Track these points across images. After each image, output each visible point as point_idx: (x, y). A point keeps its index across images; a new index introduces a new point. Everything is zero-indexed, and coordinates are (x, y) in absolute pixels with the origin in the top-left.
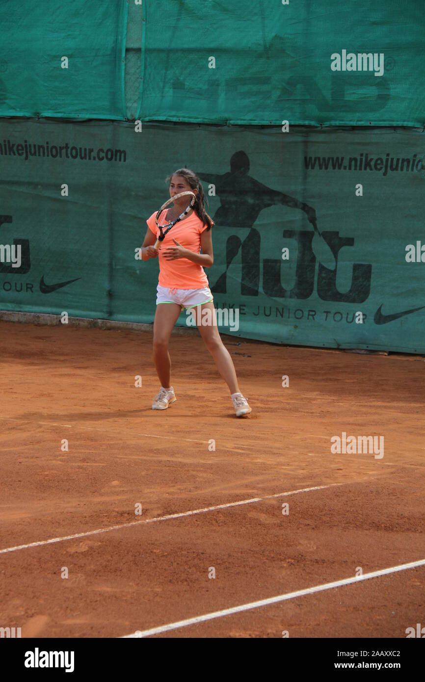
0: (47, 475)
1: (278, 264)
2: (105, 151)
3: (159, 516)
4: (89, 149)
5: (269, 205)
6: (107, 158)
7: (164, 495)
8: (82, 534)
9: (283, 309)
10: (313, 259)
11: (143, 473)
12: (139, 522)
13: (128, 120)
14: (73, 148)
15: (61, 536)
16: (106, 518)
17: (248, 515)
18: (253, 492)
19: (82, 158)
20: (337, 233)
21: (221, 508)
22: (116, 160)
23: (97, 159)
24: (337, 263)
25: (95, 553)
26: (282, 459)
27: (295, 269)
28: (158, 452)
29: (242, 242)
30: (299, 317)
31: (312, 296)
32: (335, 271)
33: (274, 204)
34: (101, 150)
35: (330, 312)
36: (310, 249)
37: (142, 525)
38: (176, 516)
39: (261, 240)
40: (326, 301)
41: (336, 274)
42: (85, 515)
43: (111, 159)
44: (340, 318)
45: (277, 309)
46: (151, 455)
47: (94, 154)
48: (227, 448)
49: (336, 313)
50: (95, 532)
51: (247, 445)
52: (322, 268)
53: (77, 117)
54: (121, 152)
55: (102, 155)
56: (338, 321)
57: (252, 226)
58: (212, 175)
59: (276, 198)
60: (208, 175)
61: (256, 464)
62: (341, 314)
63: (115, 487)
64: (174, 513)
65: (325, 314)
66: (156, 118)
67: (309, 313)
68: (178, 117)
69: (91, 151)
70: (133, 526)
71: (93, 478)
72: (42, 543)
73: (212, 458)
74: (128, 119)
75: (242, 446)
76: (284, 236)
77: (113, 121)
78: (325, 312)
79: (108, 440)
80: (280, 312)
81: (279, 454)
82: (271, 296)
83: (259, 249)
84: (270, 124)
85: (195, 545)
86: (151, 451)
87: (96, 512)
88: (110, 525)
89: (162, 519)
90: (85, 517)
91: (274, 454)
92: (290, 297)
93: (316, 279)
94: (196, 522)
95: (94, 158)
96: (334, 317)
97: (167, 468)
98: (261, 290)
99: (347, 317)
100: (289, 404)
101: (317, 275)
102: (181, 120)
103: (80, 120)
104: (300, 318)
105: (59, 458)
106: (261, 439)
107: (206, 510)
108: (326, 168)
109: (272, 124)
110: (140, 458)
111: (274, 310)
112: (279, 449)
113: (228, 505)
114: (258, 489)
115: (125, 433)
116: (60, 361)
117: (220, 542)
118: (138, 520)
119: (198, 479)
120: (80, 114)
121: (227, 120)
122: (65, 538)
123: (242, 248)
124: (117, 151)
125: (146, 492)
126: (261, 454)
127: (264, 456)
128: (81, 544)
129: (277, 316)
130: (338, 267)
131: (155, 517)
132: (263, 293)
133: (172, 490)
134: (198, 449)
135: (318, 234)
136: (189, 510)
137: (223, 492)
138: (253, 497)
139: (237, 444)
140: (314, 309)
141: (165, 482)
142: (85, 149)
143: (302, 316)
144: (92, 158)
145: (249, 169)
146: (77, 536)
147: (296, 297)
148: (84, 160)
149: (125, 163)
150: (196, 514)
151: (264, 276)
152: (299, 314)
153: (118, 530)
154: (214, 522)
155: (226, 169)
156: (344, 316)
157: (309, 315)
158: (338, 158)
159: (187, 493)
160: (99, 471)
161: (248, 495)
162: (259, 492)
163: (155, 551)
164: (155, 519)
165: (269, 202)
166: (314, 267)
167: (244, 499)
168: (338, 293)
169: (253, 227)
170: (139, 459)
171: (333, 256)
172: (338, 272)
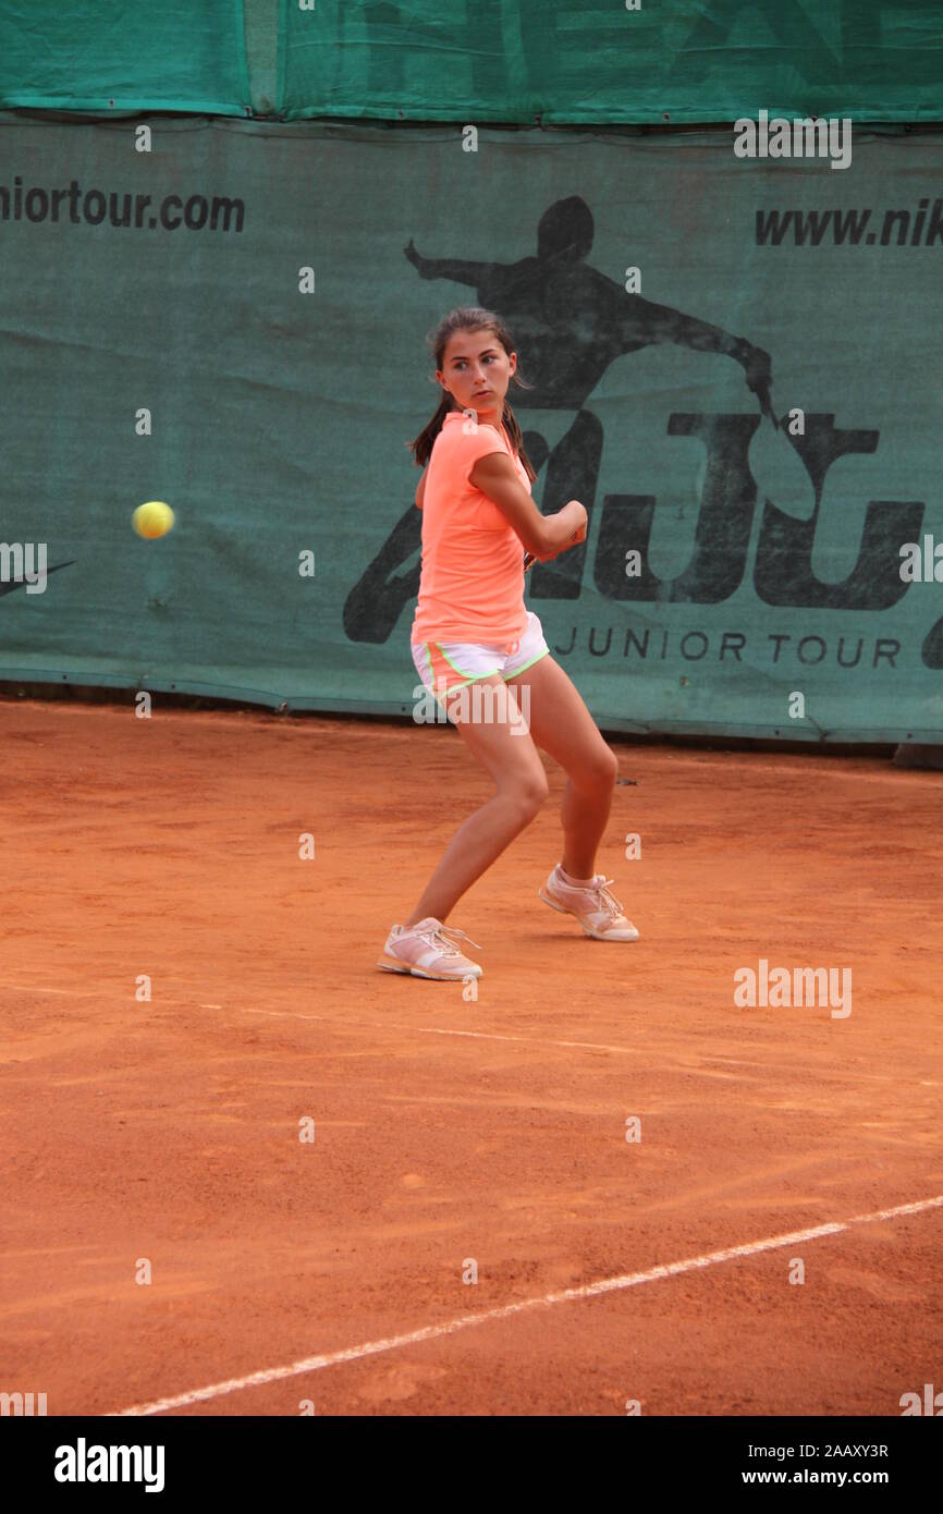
0: (212, 1161)
1: (647, 509)
2: (185, 202)
3: (576, 1282)
4: (139, 198)
5: (637, 346)
6: (189, 222)
7: (565, 1217)
8: (383, 1345)
9: (647, 633)
10: (749, 491)
11: (480, 1149)
12: (530, 1302)
13: (255, 113)
14: (94, 194)
15: (327, 1349)
16: (429, 1291)
17: (829, 1275)
18: (814, 1205)
19: (116, 222)
20: (830, 418)
21: (743, 1256)
22: (214, 227)
23: (159, 224)
24: (818, 500)
25: (442, 1402)
26: (850, 1100)
27: (695, 522)
28: (492, 1080)
29: (551, 450)
30: (695, 654)
31: (736, 593)
32: (812, 523)
33: (653, 343)
34: (175, 200)
35: (788, 638)
36: (743, 465)
37: (540, 1313)
38: (623, 1281)
39: (605, 443)
40: (776, 608)
41: (813, 532)
42: (366, 1281)
43: (200, 225)
44: (817, 654)
45: (630, 635)
46: (479, 1091)
47: (152, 211)
48: (682, 1065)
49: (806, 640)
50: (416, 1336)
51: (736, 1058)
52: (773, 515)
53: (108, 106)
54: (228, 204)
55: (175, 212)
56: (812, 663)
57: (581, 403)
58: (482, 265)
59: (659, 327)
60: (471, 264)
61: (785, 1115)
62: (822, 643)
63: (415, 1193)
64: (617, 1272)
65: (773, 643)
66: (335, 110)
67: (725, 641)
68: (395, 106)
69: (144, 202)
70: (516, 1316)
71: (344, 1168)
72: (280, 1372)
73: (653, 1098)
74: (254, 111)
75: (724, 1061)
76: (672, 430)
77: (211, 117)
78: (772, 637)
79: (339, 1046)
80: (636, 642)
81: (839, 1082)
82: (617, 598)
83: (597, 467)
84: (664, 121)
85: (714, 1372)
86: (474, 1079)
87: (395, 1273)
88: (451, 1315)
89: (590, 1291)
90: (371, 1290)
91: (824, 1082)
92: (673, 599)
93: (752, 549)
94: (688, 1300)
95: (153, 223)
96: (799, 650)
97: (542, 1133)
98: (588, 580)
99: (840, 651)
100: (799, 927)
101: (758, 535)
102: (407, 114)
103: (117, 115)
104: (698, 657)
105: (227, 1105)
106: (767, 1036)
107: (701, 1262)
108: (816, 241)
109: (672, 121)
110: (449, 1100)
111: (619, 637)
112: (829, 1066)
113: (760, 1246)
114: (824, 1193)
115: (379, 1025)
116: (109, 806)
117: (784, 1364)
118: (524, 1298)
119: (639, 1165)
120: (117, 97)
121: (541, 113)
122: (340, 1356)
123: (549, 468)
124: (218, 202)
125: (511, 1207)
126: (787, 1084)
127: (797, 1090)
128: (392, 1374)
129: (626, 654)
130: (822, 512)
131: (565, 1288)
132: (595, 590)
133: (580, 1200)
134: (603, 1071)
135: (770, 421)
136: (657, 1264)
137: (729, 1204)
138: (823, 1222)
139: (709, 1055)
140: (740, 631)
141: (550, 1175)
142: (128, 198)
143: (704, 652)
144: (146, 222)
145: (589, 247)
146: (370, 1348)
147: (689, 599)
148: (122, 228)
149: (239, 234)
150: (678, 1274)
151: (600, 541)
152: (694, 646)
153: (479, 1328)
154: (739, 1299)
155: (527, 247)
156: (832, 647)
157: (724, 647)
158: (853, 214)
159: (625, 1208)
160: (352, 1144)
161: (805, 1214)
162: (832, 1204)
163: (607, 1393)
164: (570, 1293)
165: (639, 338)
166: (749, 512)
167: (796, 1227)
168: (815, 584)
169: (585, 407)
170: (450, 1105)
171: (809, 482)
172: (819, 527)
